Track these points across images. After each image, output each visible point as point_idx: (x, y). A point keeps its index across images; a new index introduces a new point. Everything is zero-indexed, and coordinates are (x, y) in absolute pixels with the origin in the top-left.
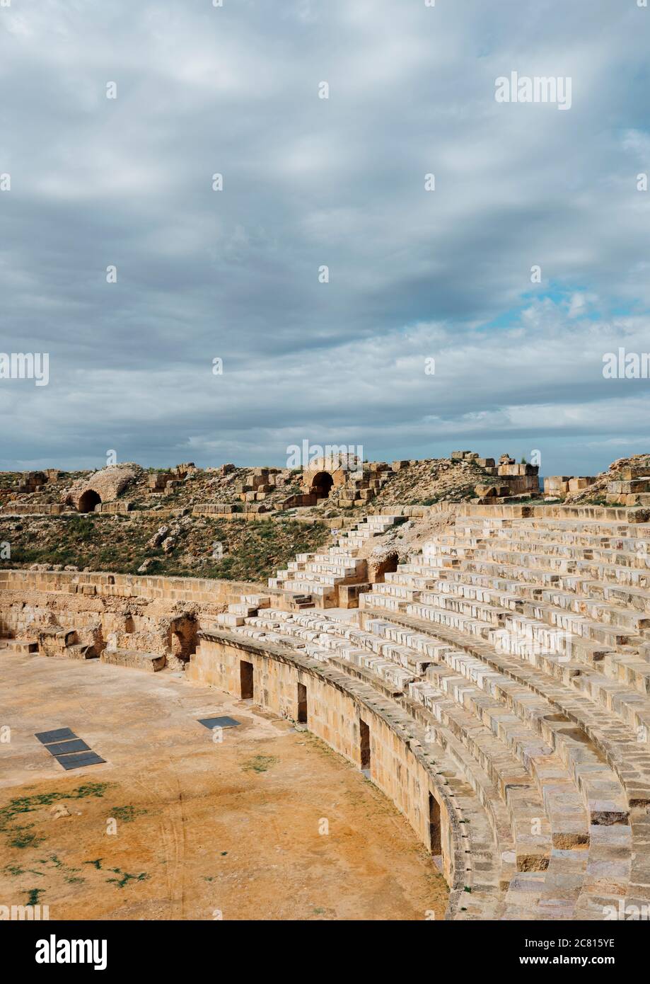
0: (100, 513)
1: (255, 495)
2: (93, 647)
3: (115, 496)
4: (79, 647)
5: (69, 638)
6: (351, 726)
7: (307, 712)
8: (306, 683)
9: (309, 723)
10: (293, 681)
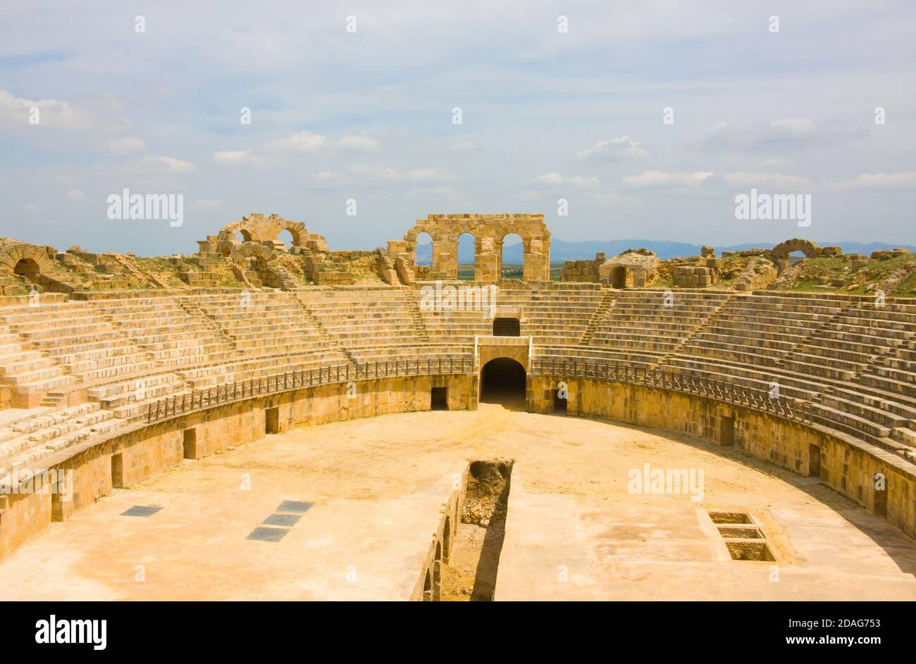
6: (174, 443)
7: (120, 474)
8: (123, 450)
9: (125, 480)
10: (105, 460)
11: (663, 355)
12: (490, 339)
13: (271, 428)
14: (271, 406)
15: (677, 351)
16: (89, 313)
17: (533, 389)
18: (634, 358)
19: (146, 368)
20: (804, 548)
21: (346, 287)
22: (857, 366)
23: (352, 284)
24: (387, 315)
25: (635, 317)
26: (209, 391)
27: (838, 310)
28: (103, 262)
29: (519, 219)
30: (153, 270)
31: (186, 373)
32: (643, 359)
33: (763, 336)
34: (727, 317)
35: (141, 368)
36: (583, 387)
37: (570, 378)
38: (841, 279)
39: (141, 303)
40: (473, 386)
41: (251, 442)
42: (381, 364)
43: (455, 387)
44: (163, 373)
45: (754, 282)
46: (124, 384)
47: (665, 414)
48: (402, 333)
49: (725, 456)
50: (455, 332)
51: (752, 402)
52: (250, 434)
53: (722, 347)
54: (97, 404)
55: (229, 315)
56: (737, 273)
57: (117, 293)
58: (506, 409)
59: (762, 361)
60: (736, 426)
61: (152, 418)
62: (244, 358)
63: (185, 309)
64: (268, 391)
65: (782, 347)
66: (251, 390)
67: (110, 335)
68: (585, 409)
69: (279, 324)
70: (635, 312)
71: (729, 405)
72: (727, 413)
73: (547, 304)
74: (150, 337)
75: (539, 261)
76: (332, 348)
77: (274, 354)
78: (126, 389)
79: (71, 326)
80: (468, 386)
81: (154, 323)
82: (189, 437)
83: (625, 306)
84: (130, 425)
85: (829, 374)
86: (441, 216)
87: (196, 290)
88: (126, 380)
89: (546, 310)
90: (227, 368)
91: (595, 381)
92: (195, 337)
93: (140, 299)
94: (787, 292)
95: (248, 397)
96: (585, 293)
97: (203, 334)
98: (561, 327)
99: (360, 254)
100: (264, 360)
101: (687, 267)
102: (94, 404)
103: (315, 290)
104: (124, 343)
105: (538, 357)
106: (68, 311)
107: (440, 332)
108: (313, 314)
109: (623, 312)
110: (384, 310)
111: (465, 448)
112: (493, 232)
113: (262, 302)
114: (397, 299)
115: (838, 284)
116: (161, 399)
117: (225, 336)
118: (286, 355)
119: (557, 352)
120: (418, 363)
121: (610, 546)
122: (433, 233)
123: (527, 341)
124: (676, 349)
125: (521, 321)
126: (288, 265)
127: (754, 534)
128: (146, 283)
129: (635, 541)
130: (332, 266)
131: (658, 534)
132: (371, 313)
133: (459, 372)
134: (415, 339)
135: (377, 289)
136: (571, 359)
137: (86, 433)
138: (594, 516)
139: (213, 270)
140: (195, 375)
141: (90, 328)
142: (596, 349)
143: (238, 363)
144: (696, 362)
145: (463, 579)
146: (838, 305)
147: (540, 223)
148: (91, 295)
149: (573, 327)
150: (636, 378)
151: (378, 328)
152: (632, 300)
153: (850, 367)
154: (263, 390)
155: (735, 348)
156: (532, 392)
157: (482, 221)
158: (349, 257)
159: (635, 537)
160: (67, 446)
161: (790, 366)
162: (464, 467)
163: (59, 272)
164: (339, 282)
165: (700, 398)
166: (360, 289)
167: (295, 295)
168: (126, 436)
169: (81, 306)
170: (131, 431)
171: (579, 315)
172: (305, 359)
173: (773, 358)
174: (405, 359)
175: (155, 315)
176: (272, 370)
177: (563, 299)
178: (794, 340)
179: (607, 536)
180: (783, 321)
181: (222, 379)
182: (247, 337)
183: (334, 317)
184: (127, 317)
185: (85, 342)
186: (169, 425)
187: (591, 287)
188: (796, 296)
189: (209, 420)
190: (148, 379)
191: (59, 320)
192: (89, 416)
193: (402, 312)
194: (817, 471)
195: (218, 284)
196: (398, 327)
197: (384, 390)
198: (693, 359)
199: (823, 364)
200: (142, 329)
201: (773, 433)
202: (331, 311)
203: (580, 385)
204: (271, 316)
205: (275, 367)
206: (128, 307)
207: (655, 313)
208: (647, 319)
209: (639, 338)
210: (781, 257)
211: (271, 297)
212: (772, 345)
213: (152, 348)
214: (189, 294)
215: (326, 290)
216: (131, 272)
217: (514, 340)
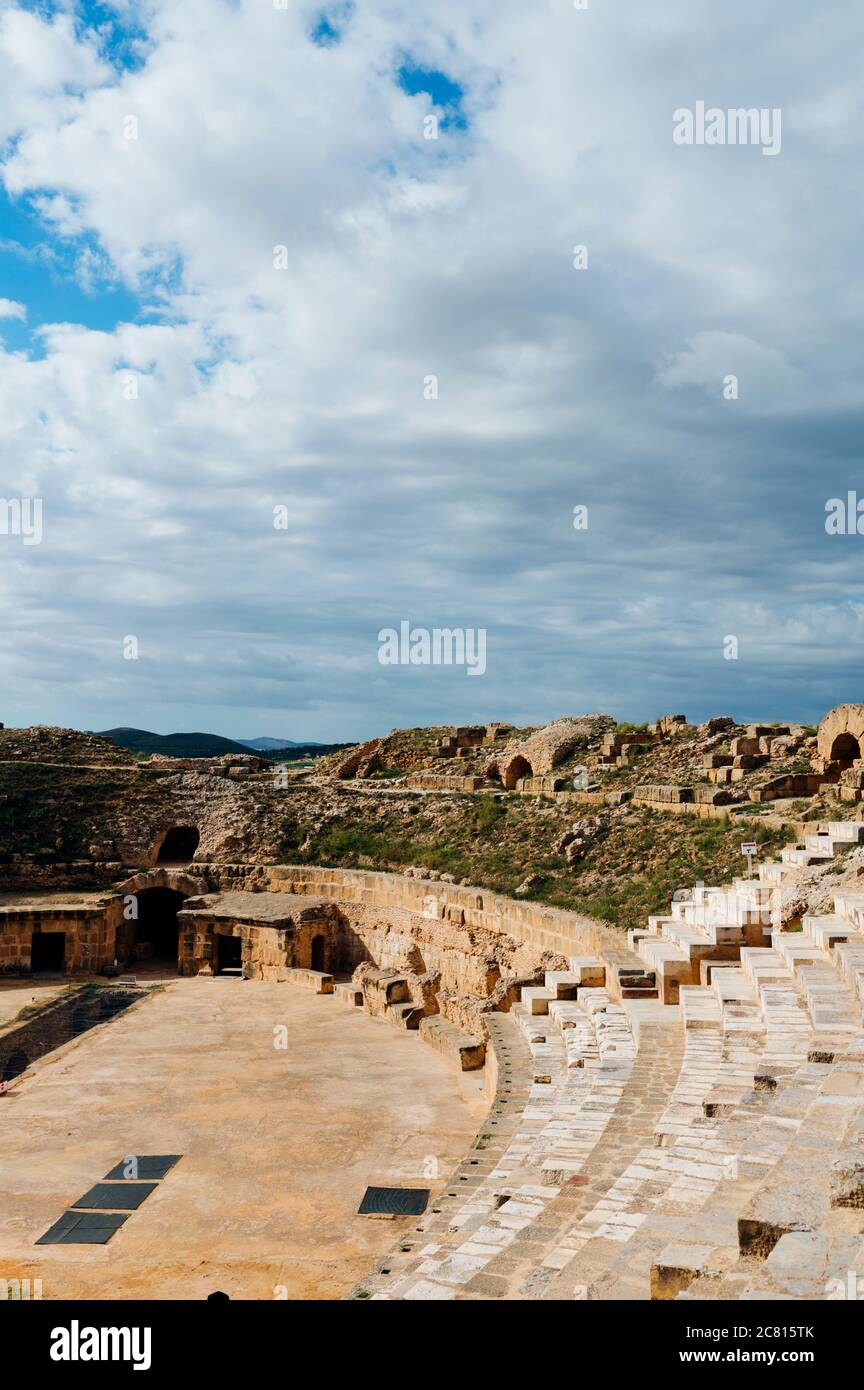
0: (522, 793)
1: (729, 773)
2: (421, 1010)
3: (550, 767)
4: (407, 1006)
5: (394, 991)
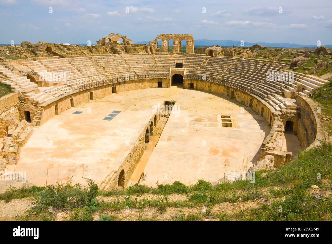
6: (87, 96)
7: (73, 103)
8: (73, 97)
9: (74, 105)
10: (69, 100)
11: (219, 74)
12: (174, 69)
13: (114, 91)
14: (114, 86)
15: (223, 74)
16: (65, 61)
17: (185, 82)
18: (212, 75)
19: (80, 76)
20: (240, 124)
21: (136, 54)
22: (265, 79)
23: (138, 53)
24: (147, 62)
25: (213, 64)
26: (96, 82)
27: (263, 64)
28: (69, 47)
29: (186, 36)
30: (83, 49)
31: (91, 77)
32: (214, 75)
33: (244, 70)
34: (236, 65)
35: (78, 76)
36: (198, 82)
37: (195, 80)
38: (266, 56)
39: (79, 59)
40: (169, 81)
41: (108, 95)
42: (144, 75)
43: (164, 81)
44: (84, 78)
45: (245, 56)
46: (74, 80)
47: (218, 90)
48: (151, 67)
49: (231, 101)
50: (165, 67)
51: (238, 88)
52: (108, 94)
53: (234, 73)
54: (67, 86)
55: (103, 62)
56: (241, 53)
57: (73, 56)
58: (178, 87)
59: (243, 77)
60: (234, 94)
61: (81, 89)
62: (107, 73)
63: (91, 60)
64: (113, 82)
65: (248, 73)
66: (108, 82)
67: (71, 67)
68: (198, 88)
69: (117, 64)
70: (213, 63)
71: (233, 88)
72: (232, 90)
73: (190, 60)
74: (81, 68)
75: (190, 48)
76: (131, 71)
77: (115, 72)
78: (74, 82)
79: (60, 65)
80: (168, 81)
81: (82, 64)
82: (91, 94)
83: (211, 61)
84: (75, 91)
85: (258, 81)
86: (164, 34)
87: (94, 55)
88: (74, 79)
89: (190, 61)
90: (102, 76)
91: (201, 81)
92: (94, 68)
93: (79, 58)
94: (253, 59)
95: (107, 84)
96: (201, 57)
97: (96, 67)
98: (194, 66)
99: (141, 45)
100: (112, 74)
101: (228, 51)
102: (66, 86)
103: (127, 55)
104: (74, 70)
105: (187, 74)
106: (59, 61)
107: (161, 67)
108: (126, 62)
109: (210, 62)
110: (146, 60)
111: (164, 98)
112: (178, 39)
113: (112, 58)
114: (150, 57)
115: (265, 57)
116: (83, 84)
117: (102, 67)
118: (118, 73)
119: (192, 73)
120: (154, 75)
121: (193, 123)
122: (162, 39)
123: (184, 70)
124: (223, 73)
125: (183, 64)
126: (120, 48)
127: (230, 121)
128: (81, 53)
129: (200, 122)
130: (133, 48)
131: (206, 120)
132: (142, 61)
133: (165, 78)
134: (154, 69)
135: (144, 55)
136: (195, 75)
137: (63, 93)
138: (192, 116)
139: (99, 49)
140: (93, 78)
141: (65, 65)
142: (202, 72)
143: (105, 75)
144: (227, 77)
145: (159, 131)
146: (264, 63)
147: (191, 37)
148: (66, 57)
149: (197, 66)
150: (211, 80)
151: (144, 65)
152: (213, 59)
153: (263, 79)
154: (111, 82)
155: (237, 73)
156: (184, 83)
157: (175, 36)
158: (137, 46)
159: (200, 121)
160: (58, 96)
161: (249, 79)
162: (163, 102)
163: (57, 50)
164: (134, 53)
165: (226, 86)
166: (140, 55)
167: (122, 56)
168: (74, 94)
169: (63, 60)
170: (75, 92)
171: (198, 63)
172: (123, 74)
173: (246, 76)
174: (151, 74)
175: (83, 62)
176: (114, 77)
177: (195, 58)
178: (252, 72)
179: (193, 121)
180: (250, 67)
181: (100, 79)
182: (108, 68)
183: (132, 62)
184: (75, 62)
185: (64, 69)
186: (86, 91)
187: (203, 55)
188: (254, 60)
189: (96, 90)
190: (80, 79)
191: (57, 64)
192: (64, 89)
193: (151, 61)
194: (251, 106)
195: (101, 53)
196: (150, 65)
197: (145, 82)
198: (226, 76)
199: (257, 79)
200: (79, 66)
201: (242, 96)
202: (131, 61)
203: (197, 82)
204: (115, 62)
205: (115, 76)
206: (75, 60)
207: (219, 63)
208: (216, 64)
209: (214, 70)
210: (253, 49)
211: (115, 57)
212: (246, 73)
213: (82, 71)
214: (92, 56)
215: (130, 55)
216: (77, 50)
217: (181, 69)
